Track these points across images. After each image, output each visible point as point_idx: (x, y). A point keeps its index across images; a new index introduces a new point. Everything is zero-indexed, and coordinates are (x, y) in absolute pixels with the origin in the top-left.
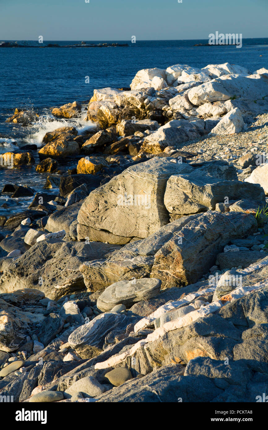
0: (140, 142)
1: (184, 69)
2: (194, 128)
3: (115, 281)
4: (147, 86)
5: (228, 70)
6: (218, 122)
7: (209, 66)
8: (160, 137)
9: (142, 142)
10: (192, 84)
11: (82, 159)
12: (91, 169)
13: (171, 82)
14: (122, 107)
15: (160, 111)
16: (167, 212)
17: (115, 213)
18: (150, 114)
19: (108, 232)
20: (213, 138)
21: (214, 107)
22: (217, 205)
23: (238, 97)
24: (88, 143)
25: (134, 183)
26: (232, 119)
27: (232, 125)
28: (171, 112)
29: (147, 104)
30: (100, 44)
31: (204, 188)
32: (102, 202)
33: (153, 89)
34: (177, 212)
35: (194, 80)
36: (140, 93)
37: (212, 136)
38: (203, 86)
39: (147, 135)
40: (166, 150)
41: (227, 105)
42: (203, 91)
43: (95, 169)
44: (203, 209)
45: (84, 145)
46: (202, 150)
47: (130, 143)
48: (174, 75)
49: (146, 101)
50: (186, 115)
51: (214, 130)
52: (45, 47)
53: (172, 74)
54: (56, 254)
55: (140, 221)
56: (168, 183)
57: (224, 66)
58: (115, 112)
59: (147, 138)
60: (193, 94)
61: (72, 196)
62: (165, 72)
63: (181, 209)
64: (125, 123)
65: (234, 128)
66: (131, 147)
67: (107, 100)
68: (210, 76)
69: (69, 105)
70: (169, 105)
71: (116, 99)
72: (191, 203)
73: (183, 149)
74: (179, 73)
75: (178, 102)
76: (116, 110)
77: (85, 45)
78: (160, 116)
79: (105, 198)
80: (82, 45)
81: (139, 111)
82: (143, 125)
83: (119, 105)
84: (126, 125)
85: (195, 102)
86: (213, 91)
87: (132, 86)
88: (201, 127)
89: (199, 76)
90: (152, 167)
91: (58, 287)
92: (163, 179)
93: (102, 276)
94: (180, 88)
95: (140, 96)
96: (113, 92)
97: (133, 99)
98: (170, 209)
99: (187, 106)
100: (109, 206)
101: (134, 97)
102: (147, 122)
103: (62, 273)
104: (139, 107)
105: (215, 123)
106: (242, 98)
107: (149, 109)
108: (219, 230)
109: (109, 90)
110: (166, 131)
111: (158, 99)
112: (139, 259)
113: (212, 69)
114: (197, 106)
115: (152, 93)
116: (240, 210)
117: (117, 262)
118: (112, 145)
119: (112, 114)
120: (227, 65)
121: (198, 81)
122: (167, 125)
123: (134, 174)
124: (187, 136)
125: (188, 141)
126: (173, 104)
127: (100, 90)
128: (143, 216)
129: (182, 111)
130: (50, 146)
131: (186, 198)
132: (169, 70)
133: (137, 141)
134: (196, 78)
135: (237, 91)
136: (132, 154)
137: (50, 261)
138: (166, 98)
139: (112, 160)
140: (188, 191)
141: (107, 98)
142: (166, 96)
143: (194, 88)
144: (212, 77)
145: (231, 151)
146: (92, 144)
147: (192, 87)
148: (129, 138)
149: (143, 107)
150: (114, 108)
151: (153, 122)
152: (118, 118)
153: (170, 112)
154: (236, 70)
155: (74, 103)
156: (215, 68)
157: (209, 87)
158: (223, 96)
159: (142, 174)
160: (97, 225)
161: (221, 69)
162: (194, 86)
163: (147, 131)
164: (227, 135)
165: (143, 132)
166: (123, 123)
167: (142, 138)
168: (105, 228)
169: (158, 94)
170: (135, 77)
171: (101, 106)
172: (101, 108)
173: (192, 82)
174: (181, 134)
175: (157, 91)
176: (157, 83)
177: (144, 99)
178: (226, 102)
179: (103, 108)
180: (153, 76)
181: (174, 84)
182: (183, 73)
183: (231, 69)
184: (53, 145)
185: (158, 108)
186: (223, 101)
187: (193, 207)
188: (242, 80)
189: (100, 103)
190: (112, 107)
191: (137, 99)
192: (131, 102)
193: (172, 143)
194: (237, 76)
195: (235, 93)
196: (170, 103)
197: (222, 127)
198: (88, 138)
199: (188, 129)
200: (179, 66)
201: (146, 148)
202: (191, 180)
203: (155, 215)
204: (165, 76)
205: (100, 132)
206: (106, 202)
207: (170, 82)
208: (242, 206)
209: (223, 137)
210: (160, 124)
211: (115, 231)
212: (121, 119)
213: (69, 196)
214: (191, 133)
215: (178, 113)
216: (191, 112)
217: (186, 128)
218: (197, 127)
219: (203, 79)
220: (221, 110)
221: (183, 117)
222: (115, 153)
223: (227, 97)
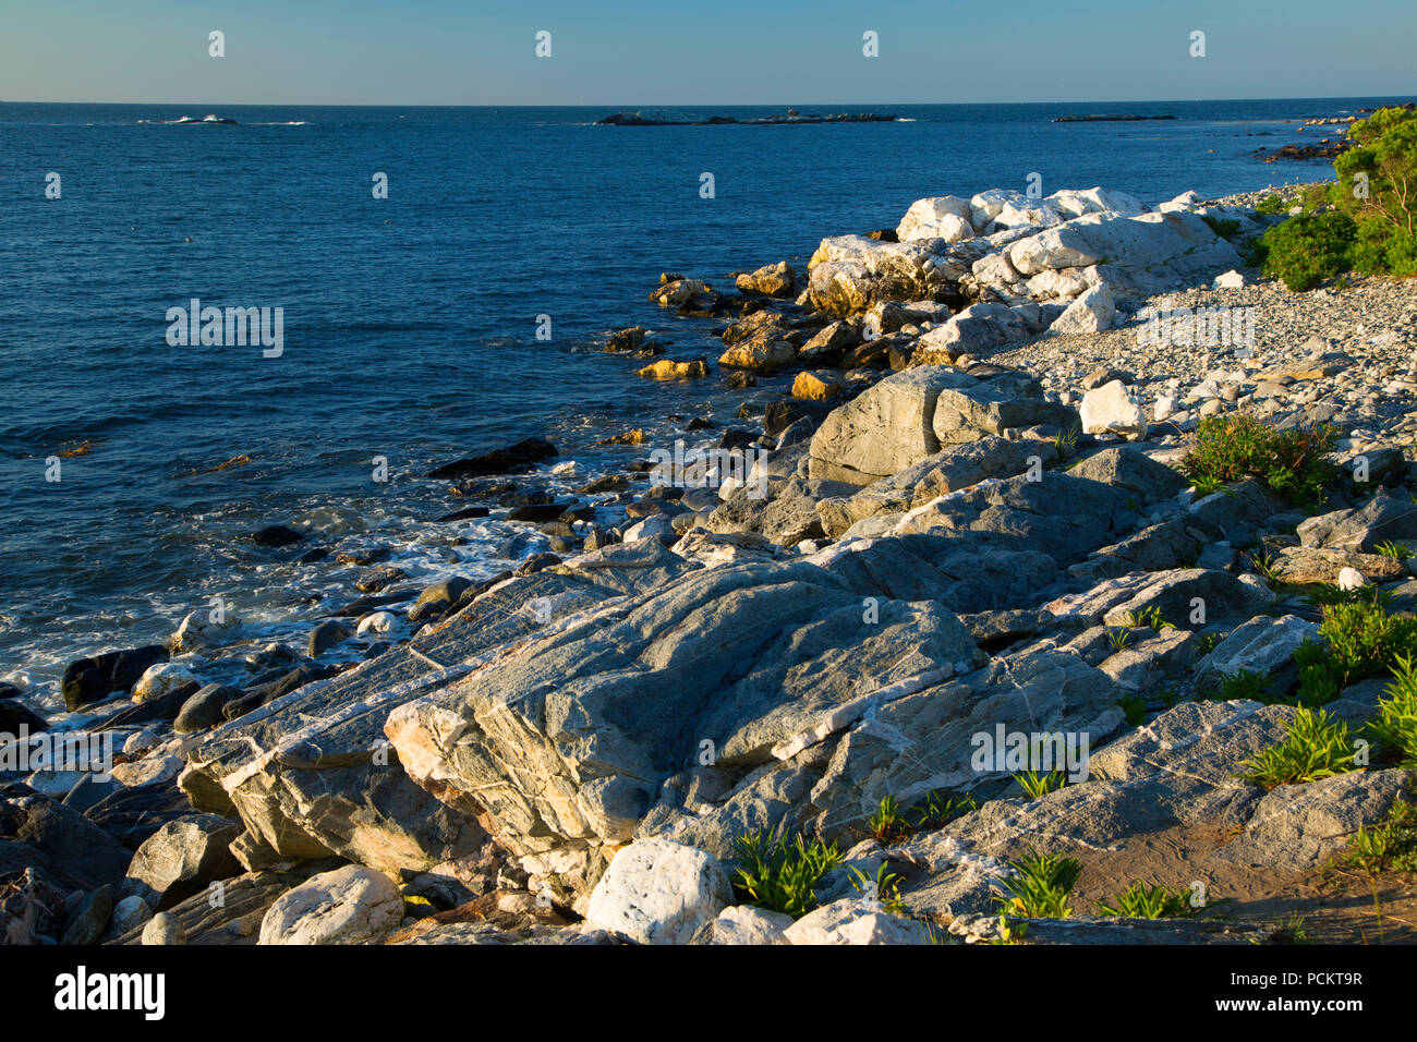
0: (911, 344)
1: (1007, 199)
2: (1018, 320)
3: (862, 517)
4: (931, 234)
5: (1100, 203)
6: (1065, 308)
7: (1060, 193)
8: (950, 335)
9: (915, 346)
10: (1021, 231)
11: (803, 374)
12: (819, 392)
13: (980, 227)
14: (879, 275)
15: (955, 285)
16: (937, 441)
17: (864, 442)
18: (934, 290)
19: (855, 469)
20: (1054, 340)
21: (1063, 279)
22: (1006, 431)
23: (1112, 259)
24: (811, 345)
25: (891, 400)
26: (1090, 304)
27: (1092, 315)
28: (976, 287)
29: (928, 271)
30: (831, 116)
31: (988, 407)
32: (846, 426)
33: (942, 240)
34: (951, 440)
35: (1028, 221)
36: (915, 249)
37: (1051, 335)
38: (1042, 238)
39: (925, 331)
40: (961, 361)
41: (1088, 274)
42: (1040, 248)
43: (826, 392)
44: (984, 433)
45: (804, 348)
46: (1027, 363)
47: (892, 346)
48: (987, 210)
49: (926, 265)
50: (1006, 293)
51: (1055, 325)
52: (704, 123)
53: (982, 209)
54: (782, 494)
55: (899, 453)
56: (939, 399)
57: (1092, 194)
58: (864, 284)
59: (923, 337)
60: (1021, 251)
61: (787, 435)
62: (969, 204)
63: (956, 436)
64: (883, 307)
65: (1095, 322)
66: (894, 353)
67: (849, 260)
68: (1060, 214)
69: (770, 267)
70: (971, 272)
71: (866, 259)
72: (970, 428)
73: (993, 360)
74: (997, 207)
75: (991, 268)
76: (867, 282)
77: (797, 118)
78: (954, 294)
79: (851, 421)
80: (790, 118)
81: (911, 285)
82: (919, 312)
83: (873, 272)
84: (884, 312)
85: (1024, 268)
86: (1061, 246)
87: (901, 231)
88: (1033, 318)
89: (1038, 213)
90: (918, 378)
91: (786, 533)
92: (933, 393)
93: (845, 516)
94: (996, 238)
95: (914, 255)
96: (862, 245)
97: (900, 260)
98: (941, 436)
99: (1008, 276)
100: (855, 431)
101: (904, 256)
102: (927, 306)
103: (790, 517)
104: (912, 276)
105: (1059, 311)
106: (1121, 262)
107: (933, 280)
108: (1000, 459)
109: (852, 240)
110: (961, 325)
111: (951, 260)
112: (894, 493)
113: (1067, 199)
114: (1028, 277)
115: (940, 248)
116: (1036, 437)
117: (866, 497)
118: (858, 350)
119: (858, 289)
120: (1098, 193)
121: (1035, 224)
122: (966, 314)
123: (893, 387)
124: (1003, 335)
125: (1004, 343)
126: (981, 271)
127: (835, 240)
128: (904, 446)
129: (997, 286)
130: (741, 350)
131: (964, 419)
132: (977, 201)
133: (907, 342)
134: (1031, 218)
135: (1110, 248)
136: (893, 367)
137: (775, 503)
138: (967, 259)
139: (857, 376)
140: (966, 412)
141: (848, 256)
142: (967, 256)
143: (1024, 240)
144: (1065, 215)
145: (1078, 364)
146: (819, 348)
147: (1021, 237)
148: (891, 336)
149: (920, 276)
150: (863, 277)
151: (939, 307)
152: (870, 296)
153: (973, 286)
154: (1116, 201)
155: (782, 265)
156: (1072, 197)
157: (1053, 240)
158: (1082, 257)
159: (903, 386)
160: (838, 459)
161: (1085, 201)
162: (1026, 235)
163: (926, 325)
164: (1080, 335)
165: (918, 326)
166: (880, 307)
167: (915, 338)
168: (850, 463)
169: (952, 251)
170: (908, 215)
171: (836, 272)
172: (837, 277)
173: (1023, 225)
174: (990, 331)
175: (950, 244)
176: (950, 227)
177: (923, 261)
178: (1086, 270)
179: (841, 277)
180: (945, 213)
181: (987, 229)
182: (1007, 207)
183: (1106, 200)
184: (747, 347)
185: (950, 278)
186: (1081, 268)
187: (972, 432)
188: (1123, 224)
189: (836, 267)
190: (859, 274)
191: (909, 260)
192: (897, 267)
193: (972, 347)
194: (1115, 215)
195: (1107, 252)
196: (975, 268)
197: (1073, 319)
198: (812, 336)
199: (1007, 321)
200: (997, 194)
201: (923, 356)
202: (970, 396)
203: (919, 443)
204: (969, 214)
205: (836, 324)
206: (852, 426)
207: (979, 224)
208: (1040, 432)
209: (1072, 338)
210: (953, 311)
211: (862, 468)
212: (877, 298)
213: (782, 436)
214: (1011, 330)
215: (990, 290)
216: (1016, 289)
217: (1001, 319)
218: (1024, 319)
219: (1046, 220)
220: (1076, 286)
221: (999, 298)
222: (862, 364)
223: (1090, 260)
